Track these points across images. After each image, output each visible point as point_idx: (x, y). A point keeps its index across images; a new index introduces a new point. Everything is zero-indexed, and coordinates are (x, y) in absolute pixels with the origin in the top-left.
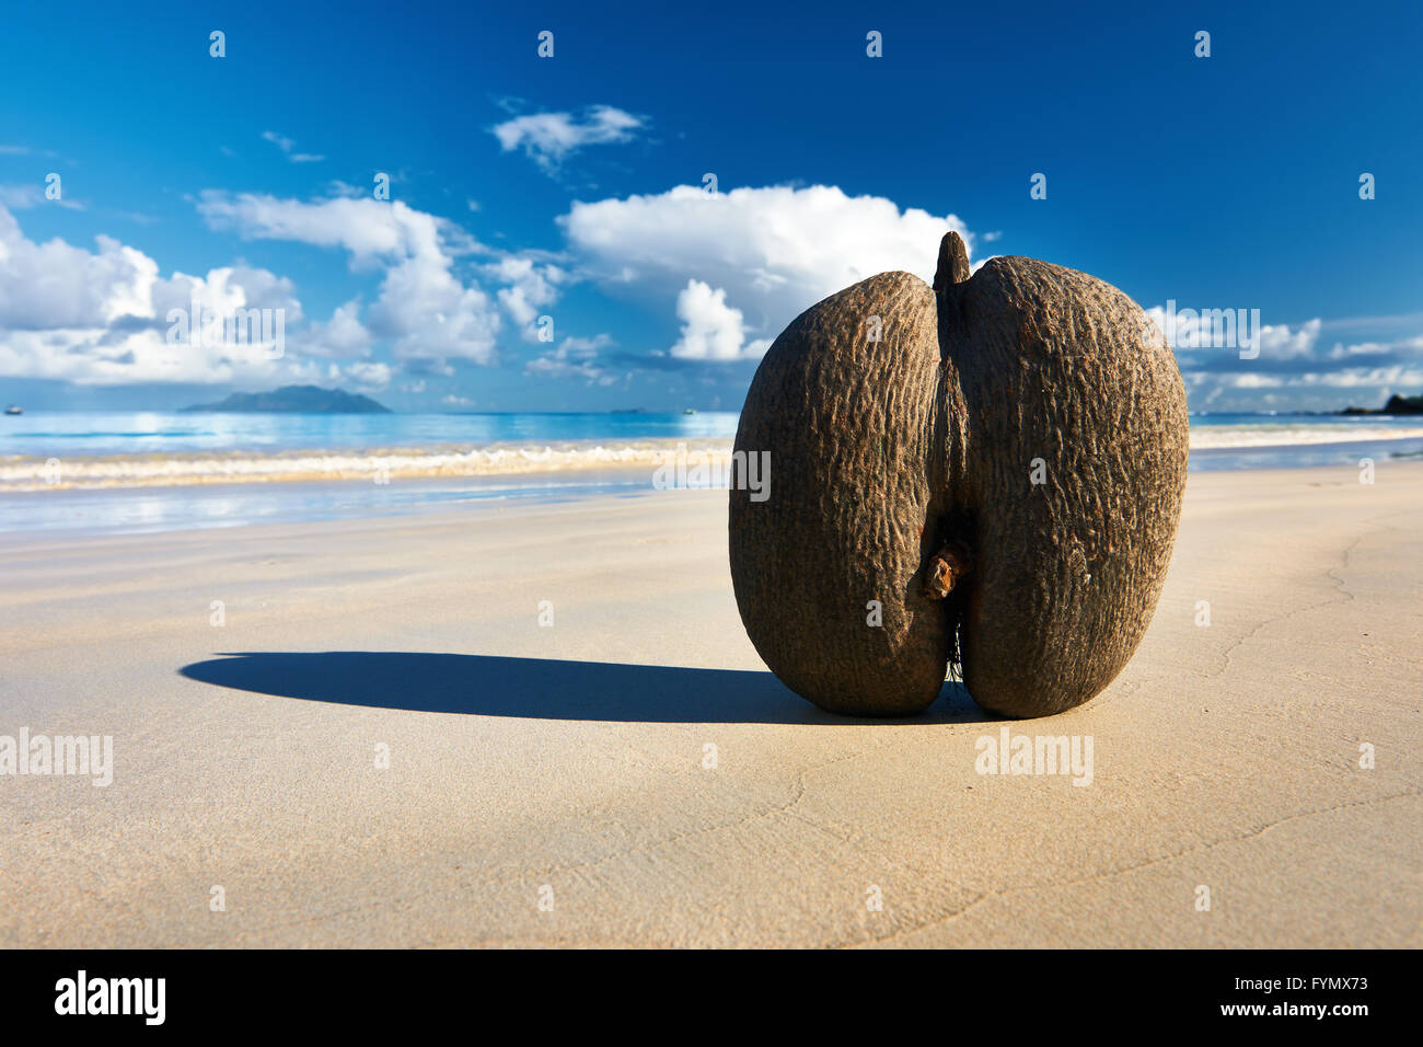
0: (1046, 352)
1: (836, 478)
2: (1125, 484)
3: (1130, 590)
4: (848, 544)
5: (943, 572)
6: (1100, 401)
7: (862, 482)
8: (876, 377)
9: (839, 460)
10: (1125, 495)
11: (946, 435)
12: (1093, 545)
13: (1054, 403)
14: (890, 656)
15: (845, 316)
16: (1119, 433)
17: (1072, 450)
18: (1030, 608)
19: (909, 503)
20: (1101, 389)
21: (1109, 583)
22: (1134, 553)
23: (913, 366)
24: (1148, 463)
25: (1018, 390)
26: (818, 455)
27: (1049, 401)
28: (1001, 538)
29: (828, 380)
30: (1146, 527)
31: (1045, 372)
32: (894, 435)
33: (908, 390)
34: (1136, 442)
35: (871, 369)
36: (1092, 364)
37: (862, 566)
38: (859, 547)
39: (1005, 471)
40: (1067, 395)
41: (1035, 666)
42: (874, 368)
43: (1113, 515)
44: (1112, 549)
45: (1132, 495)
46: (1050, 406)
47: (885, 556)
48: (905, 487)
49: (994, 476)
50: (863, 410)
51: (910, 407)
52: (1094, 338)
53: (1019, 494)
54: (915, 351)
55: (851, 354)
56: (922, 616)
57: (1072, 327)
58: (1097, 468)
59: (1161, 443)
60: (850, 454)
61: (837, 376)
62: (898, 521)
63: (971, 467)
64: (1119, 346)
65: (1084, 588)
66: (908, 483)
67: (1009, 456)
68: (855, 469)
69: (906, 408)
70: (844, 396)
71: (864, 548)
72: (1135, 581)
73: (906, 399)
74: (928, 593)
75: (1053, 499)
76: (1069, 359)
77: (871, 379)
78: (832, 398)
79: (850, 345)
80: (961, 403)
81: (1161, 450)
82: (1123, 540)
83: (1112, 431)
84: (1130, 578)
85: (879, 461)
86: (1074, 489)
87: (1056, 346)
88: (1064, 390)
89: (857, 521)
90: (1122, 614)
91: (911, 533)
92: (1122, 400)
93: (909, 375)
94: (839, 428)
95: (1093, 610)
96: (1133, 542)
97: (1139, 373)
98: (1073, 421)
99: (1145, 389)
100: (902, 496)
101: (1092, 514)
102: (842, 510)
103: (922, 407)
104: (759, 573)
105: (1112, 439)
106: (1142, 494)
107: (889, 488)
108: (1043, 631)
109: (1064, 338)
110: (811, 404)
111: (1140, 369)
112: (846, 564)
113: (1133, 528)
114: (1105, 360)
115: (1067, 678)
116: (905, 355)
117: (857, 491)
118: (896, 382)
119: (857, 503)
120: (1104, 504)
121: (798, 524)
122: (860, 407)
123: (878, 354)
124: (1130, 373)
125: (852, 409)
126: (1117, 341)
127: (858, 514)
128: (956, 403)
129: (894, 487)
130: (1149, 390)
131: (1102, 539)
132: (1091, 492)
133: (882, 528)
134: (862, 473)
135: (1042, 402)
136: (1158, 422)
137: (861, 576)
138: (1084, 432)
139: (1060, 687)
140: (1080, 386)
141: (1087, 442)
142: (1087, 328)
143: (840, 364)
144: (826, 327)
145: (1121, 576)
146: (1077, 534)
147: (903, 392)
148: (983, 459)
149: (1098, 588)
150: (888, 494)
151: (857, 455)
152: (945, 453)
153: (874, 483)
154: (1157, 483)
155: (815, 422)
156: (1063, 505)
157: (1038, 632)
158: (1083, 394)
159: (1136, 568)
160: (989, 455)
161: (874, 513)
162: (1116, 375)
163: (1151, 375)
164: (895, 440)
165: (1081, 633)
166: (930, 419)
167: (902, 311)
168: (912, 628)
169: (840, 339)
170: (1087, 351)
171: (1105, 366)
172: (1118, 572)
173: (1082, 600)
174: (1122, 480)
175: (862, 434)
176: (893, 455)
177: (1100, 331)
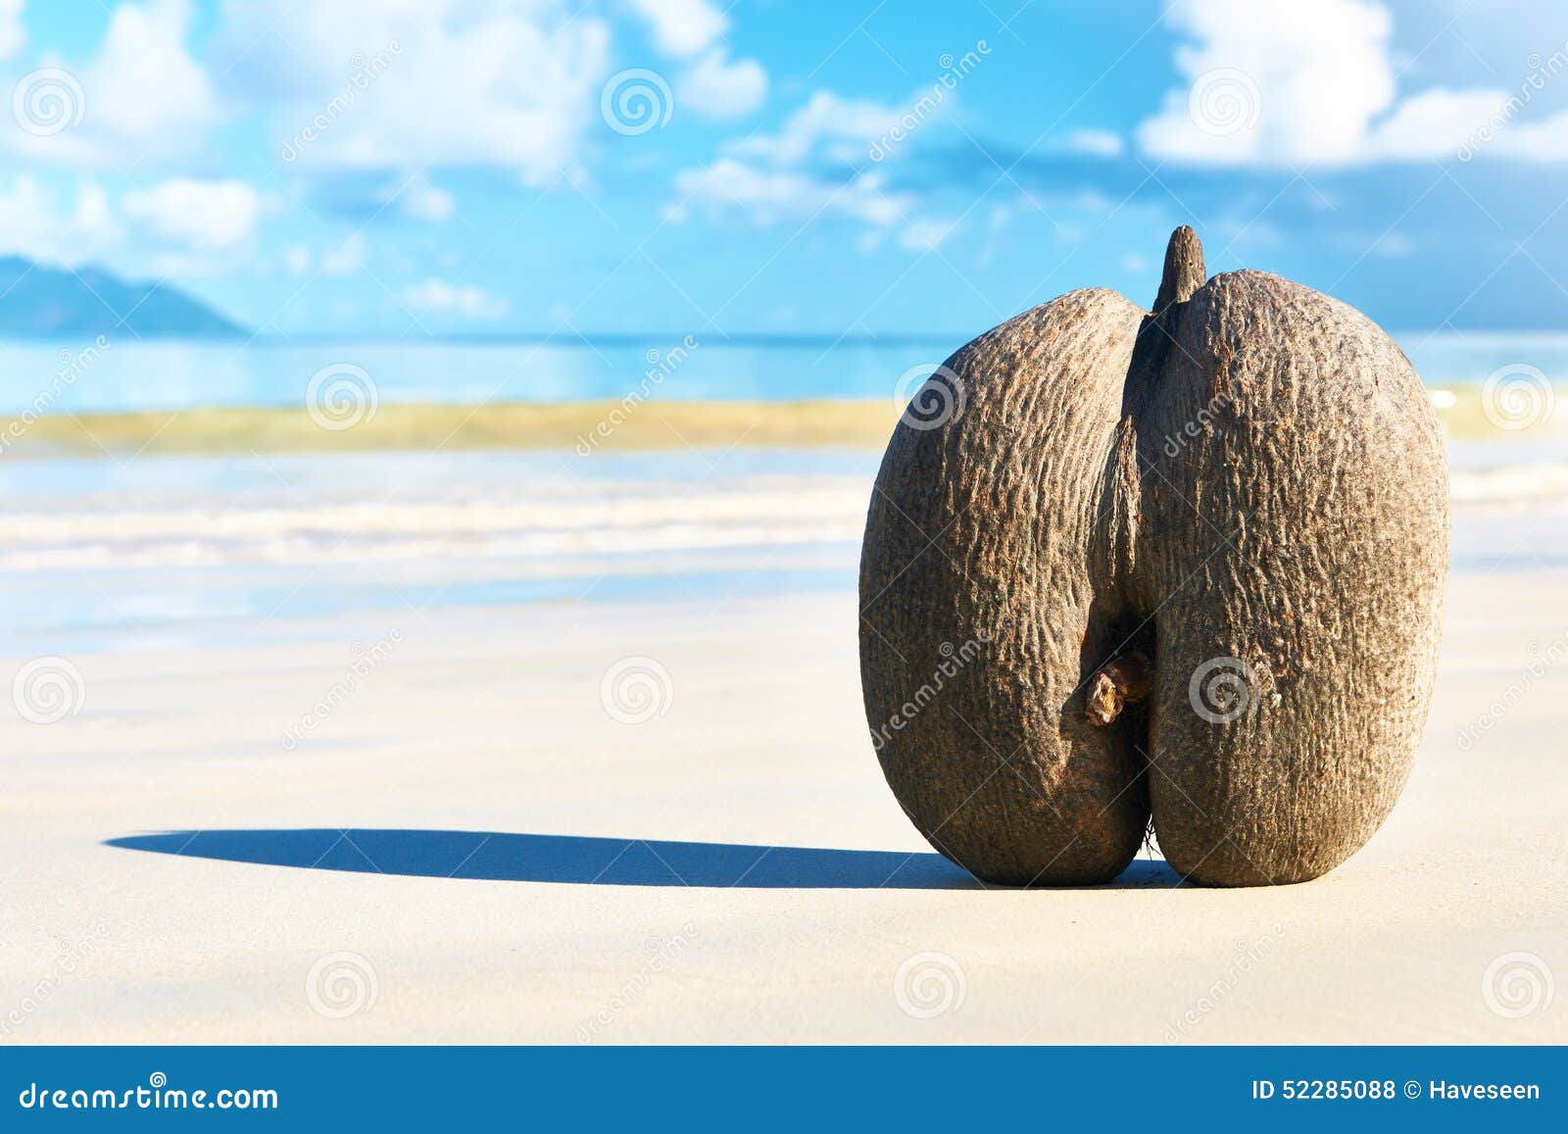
0: (1235, 414)
1: (975, 572)
2: (1323, 583)
3: (1341, 718)
4: (988, 655)
5: (1104, 691)
6: (1293, 480)
7: (1006, 576)
8: (1029, 444)
9: (978, 549)
10: (1322, 596)
11: (1111, 518)
12: (1282, 658)
13: (1237, 480)
14: (1045, 796)
15: (1002, 361)
16: (1314, 518)
17: (1255, 539)
18: (1207, 735)
19: (1065, 604)
20: (1294, 463)
21: (1307, 707)
22: (1339, 670)
23: (1079, 428)
24: (1354, 555)
25: (1198, 463)
26: (953, 541)
27: (1231, 477)
28: (1175, 648)
29: (970, 445)
30: (1355, 637)
31: (1230, 440)
32: (1047, 517)
33: (1070, 460)
34: (1336, 532)
35: (1023, 432)
36: (1286, 432)
37: (1005, 683)
38: (1002, 658)
39: (1181, 564)
40: (1253, 470)
41: (1220, 811)
42: (1029, 431)
43: (1307, 620)
44: (1307, 664)
45: (1333, 596)
46: (1232, 484)
47: (1033, 669)
48: (1060, 583)
49: (1168, 570)
50: (1010, 486)
51: (1069, 483)
52: (1295, 396)
53: (1194, 593)
54: (1084, 408)
55: (1001, 413)
56: (1083, 747)
57: (1270, 384)
58: (1285, 562)
59: (1374, 531)
60: (992, 540)
61: (982, 441)
62: (1050, 626)
63: (1142, 558)
64: (1324, 408)
65: (1273, 712)
66: (1063, 578)
67: (1185, 546)
68: (997, 561)
69: (1063, 484)
70: (987, 468)
71: (1008, 660)
72: (1348, 707)
73: (1065, 471)
74: (1088, 718)
75: (1232, 599)
76: (1260, 425)
77: (1022, 446)
78: (973, 470)
79: (1001, 401)
80: (1133, 478)
81: (1374, 540)
82: (1322, 652)
83: (1305, 516)
84: (1339, 701)
85: (1028, 550)
86: (1257, 588)
87: (1247, 408)
88: (1249, 465)
89: (999, 625)
90: (1334, 747)
91: (1067, 642)
92: (1321, 478)
93: (1071, 439)
94: (979, 509)
95: (1288, 740)
96: (1337, 655)
97: (1346, 443)
98: (1257, 503)
99: (1354, 463)
100: (1056, 594)
101: (1280, 619)
102: (981, 611)
103: (1086, 482)
104: (888, 693)
105: (1305, 526)
106: (1346, 594)
107: (1039, 584)
108: (1224, 765)
109: (1258, 398)
110: (948, 477)
111: (1349, 437)
112: (986, 680)
113: (1338, 637)
114: (1303, 427)
115: (1267, 829)
116: (1070, 414)
117: (999, 587)
118: (1054, 449)
119: (999, 603)
120: (1295, 607)
121: (929, 629)
122: (1006, 481)
123: (1034, 413)
124: (1333, 443)
125: (996, 484)
126: (1323, 402)
127: (1001, 617)
128: (1126, 478)
129: (1046, 583)
130: (1359, 464)
131: (1293, 650)
132: (1278, 591)
133: (1030, 635)
134: (1005, 565)
135: (1224, 478)
136: (1370, 505)
137: (1006, 695)
138: (1271, 517)
139: (1260, 841)
140: (1269, 460)
141: (1273, 529)
142: (1288, 384)
143: (986, 426)
144: (977, 375)
145: (1323, 698)
146: (1260, 643)
147: (1061, 464)
148: (1156, 549)
149: (1293, 712)
150: (1038, 591)
151: (1001, 543)
152: (1109, 540)
153: (1020, 578)
154: (1369, 581)
155: (951, 500)
156: (1244, 609)
157: (1219, 767)
158: (1271, 470)
159: (1347, 688)
160: (1163, 544)
161: (1020, 616)
162: (1315, 446)
163: (1363, 447)
164: (1047, 525)
165: (1276, 770)
166: (1093, 498)
167: (1078, 352)
168: (1071, 762)
169: (991, 391)
170: (1282, 415)
171: (1302, 435)
172: (1319, 693)
173: (1272, 727)
174: (1318, 578)
175: (1006, 517)
176: (1045, 543)
177: (1303, 389)
